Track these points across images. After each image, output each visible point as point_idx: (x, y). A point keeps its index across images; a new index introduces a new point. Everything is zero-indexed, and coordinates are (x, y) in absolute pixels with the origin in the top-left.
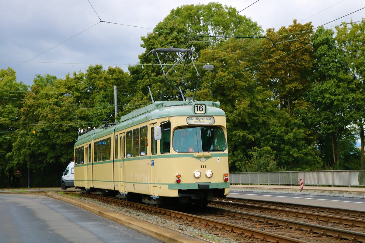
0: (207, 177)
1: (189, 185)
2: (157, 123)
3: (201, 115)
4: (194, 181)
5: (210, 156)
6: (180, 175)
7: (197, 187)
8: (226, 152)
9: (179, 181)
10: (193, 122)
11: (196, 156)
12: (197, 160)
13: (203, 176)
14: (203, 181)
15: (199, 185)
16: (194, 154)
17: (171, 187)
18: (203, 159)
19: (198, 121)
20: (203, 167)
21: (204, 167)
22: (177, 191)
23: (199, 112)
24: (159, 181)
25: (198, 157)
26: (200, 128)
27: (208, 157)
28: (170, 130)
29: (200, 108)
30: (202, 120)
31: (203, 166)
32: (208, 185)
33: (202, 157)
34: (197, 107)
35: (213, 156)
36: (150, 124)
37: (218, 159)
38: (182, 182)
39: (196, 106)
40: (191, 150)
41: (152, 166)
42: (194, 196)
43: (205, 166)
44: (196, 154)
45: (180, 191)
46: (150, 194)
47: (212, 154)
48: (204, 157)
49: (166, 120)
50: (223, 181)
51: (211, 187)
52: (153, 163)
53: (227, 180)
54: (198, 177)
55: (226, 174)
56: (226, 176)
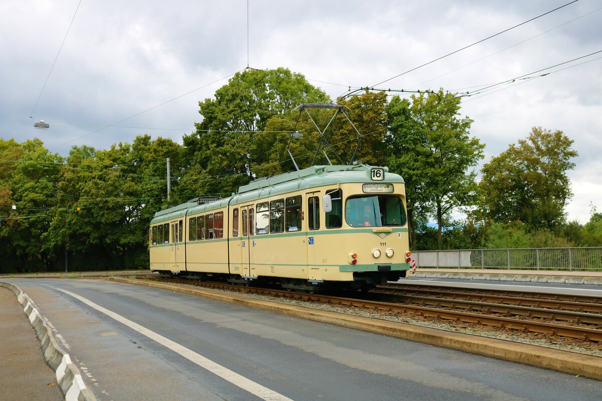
0: (387, 256)
1: (367, 266)
2: (320, 191)
3: (379, 181)
4: (372, 262)
5: (391, 231)
6: (355, 255)
7: (376, 269)
8: (406, 226)
9: (354, 262)
10: (369, 190)
11: (375, 231)
12: (375, 236)
13: (383, 255)
14: (383, 261)
15: (378, 266)
17: (343, 269)
18: (383, 235)
19: (375, 189)
22: (352, 274)
23: (375, 178)
24: (324, 261)
25: (377, 233)
26: (377, 197)
27: (388, 233)
28: (342, 200)
29: (377, 174)
30: (379, 188)
31: (383, 243)
32: (389, 267)
33: (382, 232)
34: (374, 172)
35: (394, 231)
36: (307, 193)
37: (399, 235)
38: (358, 263)
39: (373, 170)
40: (367, 224)
41: (310, 243)
43: (385, 243)
44: (375, 229)
45: (355, 274)
46: (307, 278)
47: (392, 229)
49: (336, 187)
50: (404, 262)
51: (392, 269)
52: (313, 241)
53: (409, 259)
54: (377, 257)
55: (408, 253)
56: (409, 255)
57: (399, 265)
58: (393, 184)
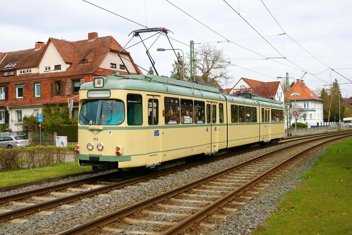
0: (98, 149)
1: (84, 156)
4: (87, 153)
5: (101, 129)
7: (88, 159)
9: (76, 152)
12: (90, 132)
13: (95, 147)
14: (95, 152)
16: (88, 127)
18: (95, 132)
20: (95, 139)
21: (97, 139)
22: (79, 161)
25: (92, 130)
27: (99, 130)
32: (99, 157)
35: (105, 129)
37: (110, 133)
39: (95, 80)
42: (101, 166)
47: (104, 127)
48: (96, 130)
50: (114, 154)
51: (101, 160)
53: (118, 153)
54: (90, 149)
55: (117, 148)
56: (117, 149)
57: (108, 157)
58: (110, 90)
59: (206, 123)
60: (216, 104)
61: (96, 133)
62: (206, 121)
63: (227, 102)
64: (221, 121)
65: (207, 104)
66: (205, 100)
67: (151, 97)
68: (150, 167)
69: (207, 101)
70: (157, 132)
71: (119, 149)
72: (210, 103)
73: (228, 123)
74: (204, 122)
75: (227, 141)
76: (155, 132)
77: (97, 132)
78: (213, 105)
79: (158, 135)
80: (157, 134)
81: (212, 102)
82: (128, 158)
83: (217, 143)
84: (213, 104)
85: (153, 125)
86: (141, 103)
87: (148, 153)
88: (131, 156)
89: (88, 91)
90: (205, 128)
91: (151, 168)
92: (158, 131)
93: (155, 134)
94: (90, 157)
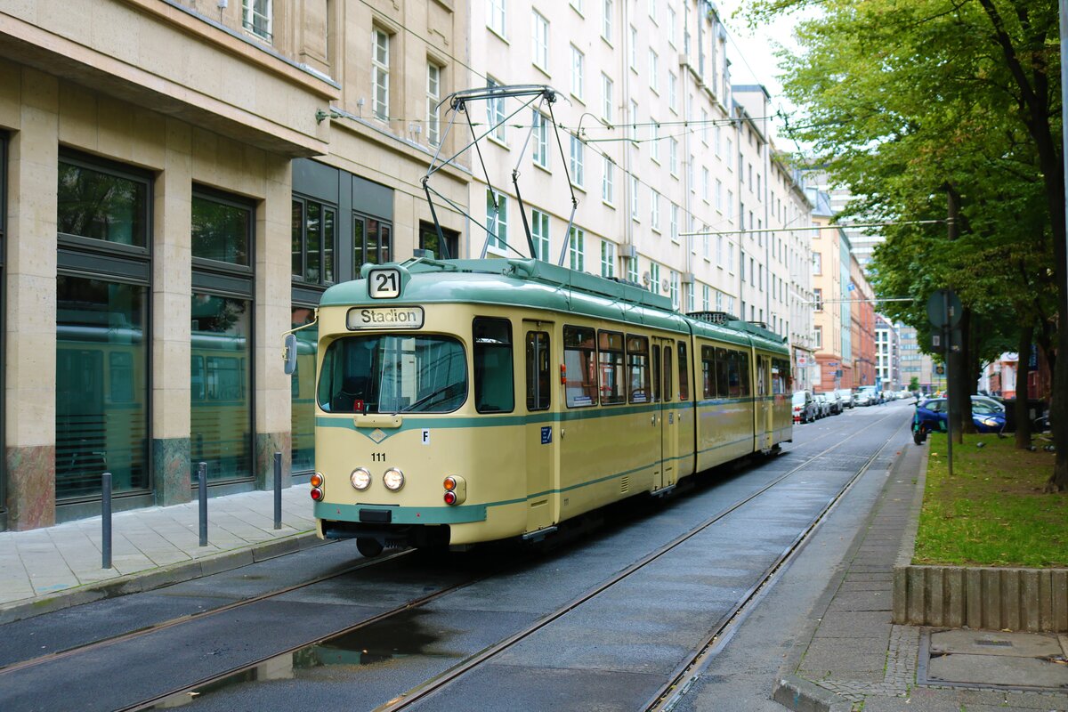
0: (389, 489)
1: (340, 508)
4: (352, 499)
5: (397, 425)
6: (318, 479)
7: (355, 518)
9: (315, 496)
11: (357, 424)
12: (360, 435)
13: (377, 483)
14: (378, 498)
16: (353, 420)
20: (376, 457)
21: (382, 457)
22: (320, 523)
25: (366, 429)
27: (391, 430)
31: (379, 455)
32: (390, 512)
33: (375, 428)
34: (374, 278)
37: (425, 436)
38: (327, 499)
42: (387, 540)
43: (384, 455)
44: (360, 419)
47: (403, 420)
48: (379, 428)
50: (443, 504)
51: (395, 520)
53: (449, 499)
54: (361, 487)
55: (447, 482)
56: (449, 486)
57: (419, 511)
58: (423, 306)
59: (653, 400)
60: (671, 344)
61: (378, 436)
62: (652, 394)
63: (694, 337)
64: (684, 393)
65: (653, 346)
66: (648, 334)
67: (533, 328)
68: (531, 539)
69: (653, 337)
70: (548, 432)
71: (454, 484)
72: (658, 342)
73: (697, 400)
74: (649, 399)
75: (696, 452)
76: (542, 432)
77: (382, 434)
78: (666, 347)
79: (549, 441)
80: (546, 437)
81: (662, 339)
82: (479, 513)
83: (673, 458)
84: (665, 344)
85: (538, 410)
86: (510, 346)
87: (529, 497)
88: (488, 508)
89: (350, 310)
90: (651, 416)
91: (535, 541)
92: (549, 428)
93: (542, 439)
94: (362, 513)
